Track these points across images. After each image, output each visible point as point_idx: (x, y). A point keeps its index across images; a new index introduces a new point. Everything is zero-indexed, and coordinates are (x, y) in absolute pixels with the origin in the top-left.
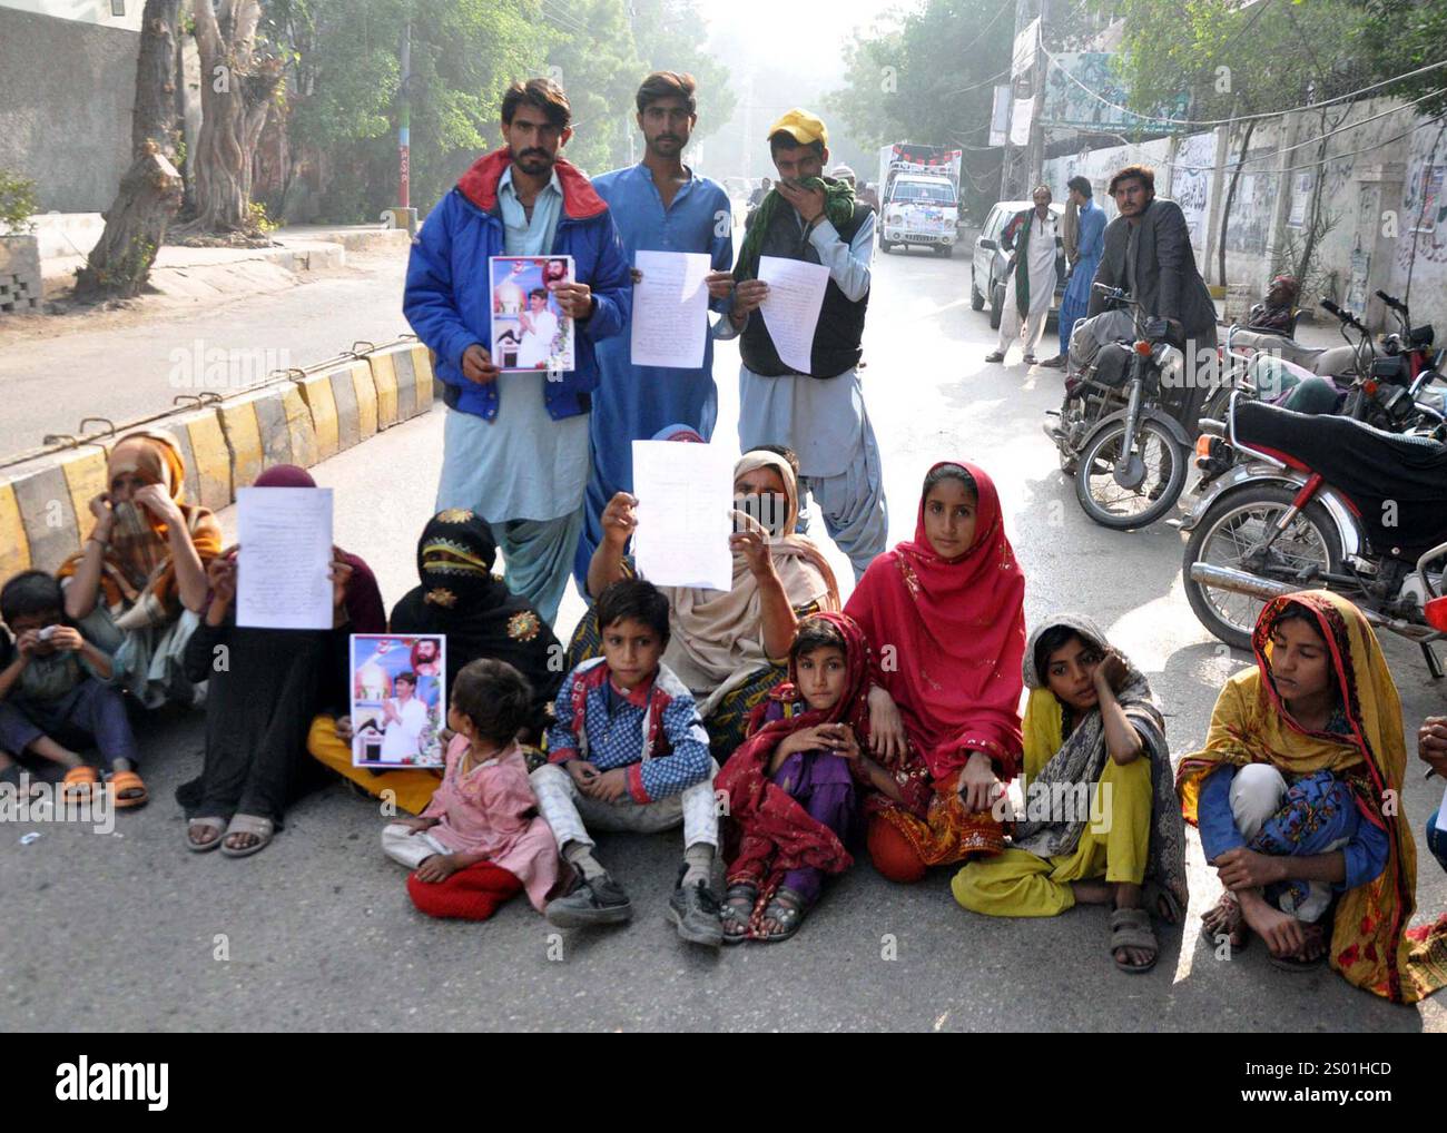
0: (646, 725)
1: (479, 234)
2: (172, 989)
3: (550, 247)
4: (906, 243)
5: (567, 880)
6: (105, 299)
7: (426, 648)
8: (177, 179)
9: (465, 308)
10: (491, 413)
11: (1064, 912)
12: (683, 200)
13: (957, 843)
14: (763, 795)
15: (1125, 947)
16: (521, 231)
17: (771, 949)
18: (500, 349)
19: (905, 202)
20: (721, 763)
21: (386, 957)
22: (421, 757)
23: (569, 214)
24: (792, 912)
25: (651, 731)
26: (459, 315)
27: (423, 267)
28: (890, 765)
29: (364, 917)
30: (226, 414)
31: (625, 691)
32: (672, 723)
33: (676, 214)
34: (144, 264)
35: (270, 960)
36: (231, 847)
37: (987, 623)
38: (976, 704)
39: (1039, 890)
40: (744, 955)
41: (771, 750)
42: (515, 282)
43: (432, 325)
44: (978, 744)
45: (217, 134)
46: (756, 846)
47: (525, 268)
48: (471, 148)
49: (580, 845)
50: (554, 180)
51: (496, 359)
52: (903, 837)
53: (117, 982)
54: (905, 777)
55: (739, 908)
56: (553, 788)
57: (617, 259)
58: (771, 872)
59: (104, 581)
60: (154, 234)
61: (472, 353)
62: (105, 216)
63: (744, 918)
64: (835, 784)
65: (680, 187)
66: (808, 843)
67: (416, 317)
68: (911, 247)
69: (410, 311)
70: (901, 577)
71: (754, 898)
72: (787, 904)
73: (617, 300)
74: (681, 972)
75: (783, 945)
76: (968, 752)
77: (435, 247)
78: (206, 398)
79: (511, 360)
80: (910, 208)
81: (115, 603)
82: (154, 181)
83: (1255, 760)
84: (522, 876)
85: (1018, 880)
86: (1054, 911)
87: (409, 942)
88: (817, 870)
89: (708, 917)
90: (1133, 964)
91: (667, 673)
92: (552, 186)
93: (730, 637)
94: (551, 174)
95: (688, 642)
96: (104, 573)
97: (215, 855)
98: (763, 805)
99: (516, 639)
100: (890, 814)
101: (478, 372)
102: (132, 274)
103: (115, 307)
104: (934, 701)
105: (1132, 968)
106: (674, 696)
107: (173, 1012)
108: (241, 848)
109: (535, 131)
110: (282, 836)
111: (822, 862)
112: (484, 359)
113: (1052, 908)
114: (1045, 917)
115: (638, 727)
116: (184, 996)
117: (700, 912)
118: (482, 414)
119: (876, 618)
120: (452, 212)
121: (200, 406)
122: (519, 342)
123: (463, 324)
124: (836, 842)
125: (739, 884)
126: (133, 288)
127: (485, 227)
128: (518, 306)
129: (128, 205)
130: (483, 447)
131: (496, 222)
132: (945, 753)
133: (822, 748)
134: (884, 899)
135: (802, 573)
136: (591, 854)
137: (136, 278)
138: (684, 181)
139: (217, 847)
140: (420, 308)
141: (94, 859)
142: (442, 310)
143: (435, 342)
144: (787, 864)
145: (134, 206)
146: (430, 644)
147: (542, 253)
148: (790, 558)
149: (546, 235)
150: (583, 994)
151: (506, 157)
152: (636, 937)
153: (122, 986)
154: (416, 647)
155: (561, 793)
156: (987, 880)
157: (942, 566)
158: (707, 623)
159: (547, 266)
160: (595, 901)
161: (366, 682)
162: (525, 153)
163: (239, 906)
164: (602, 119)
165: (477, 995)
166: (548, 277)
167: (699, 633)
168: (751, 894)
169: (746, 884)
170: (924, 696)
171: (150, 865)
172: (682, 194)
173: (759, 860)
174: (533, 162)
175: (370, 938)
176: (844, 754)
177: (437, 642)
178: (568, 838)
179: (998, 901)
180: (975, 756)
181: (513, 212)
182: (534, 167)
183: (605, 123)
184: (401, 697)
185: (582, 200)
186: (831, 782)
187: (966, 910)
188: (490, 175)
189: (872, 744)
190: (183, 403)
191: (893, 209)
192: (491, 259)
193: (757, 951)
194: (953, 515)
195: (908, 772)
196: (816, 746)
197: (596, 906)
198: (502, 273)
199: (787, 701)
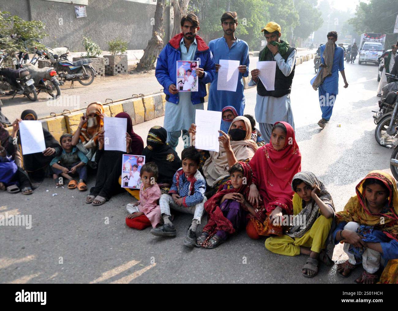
0: (190, 187)
1: (175, 55)
2: (63, 233)
3: (193, 59)
4: (366, 62)
5: (161, 223)
6: (143, 71)
7: (141, 159)
8: (162, 41)
9: (171, 75)
10: (177, 102)
11: (296, 256)
12: (234, 46)
13: (267, 231)
14: (214, 209)
15: (307, 270)
16: (186, 54)
17: (207, 251)
18: (179, 85)
19: (366, 50)
20: (208, 199)
21: (113, 235)
22: (138, 186)
23: (198, 50)
24: (216, 242)
25: (191, 188)
26: (169, 77)
27: (160, 64)
28: (254, 206)
29: (114, 224)
30: (144, 99)
31: (187, 177)
32: (196, 187)
33: (232, 50)
34: (152, 62)
35: (88, 231)
36: (94, 203)
37: (288, 169)
38: (283, 191)
39: (289, 248)
40: (199, 251)
41: (221, 197)
42: (183, 67)
43: (162, 79)
44: (279, 204)
45: (177, 30)
46: (211, 222)
47: (186, 64)
48: (244, 34)
49: (166, 215)
50: (195, 41)
51: (178, 88)
52: (254, 226)
53: (53, 229)
54: (257, 210)
55: (202, 238)
56: (163, 200)
57: (212, 62)
58: (214, 230)
59: (80, 137)
60: (155, 55)
61: (171, 86)
62: (144, 50)
63: (202, 241)
64: (235, 209)
65: (233, 43)
66: (222, 224)
67: (158, 77)
68: (367, 63)
69: (157, 75)
70: (264, 153)
71: (207, 236)
72: (215, 239)
73: (211, 73)
74: (181, 252)
75: (211, 250)
76: (276, 206)
77: (163, 59)
78: (141, 95)
79: (181, 88)
80: (368, 51)
81: (83, 142)
82: (156, 42)
83: (353, 221)
84: (150, 219)
85: (283, 244)
86: (293, 255)
87: (120, 232)
88: (225, 231)
89: (190, 239)
90: (307, 275)
91: (198, 173)
92: (194, 43)
93: (224, 166)
94: (194, 39)
95: (215, 166)
96: (81, 135)
97: (91, 204)
98: (214, 212)
99: (168, 161)
100: (252, 220)
101: (172, 91)
102: (150, 65)
103: (145, 72)
104: (270, 190)
105: (306, 275)
106: (197, 180)
107: (60, 238)
108: (96, 204)
109: (189, 28)
110: (108, 202)
111: (227, 230)
112: (174, 88)
113: (292, 254)
114: (290, 256)
115: (188, 186)
116: (65, 235)
117: (189, 238)
118: (175, 103)
119: (257, 165)
120: (168, 48)
121: (137, 97)
122: (184, 83)
123: (170, 79)
124: (231, 225)
125: (204, 232)
126: (150, 68)
127: (176, 53)
128: (184, 74)
129: (150, 48)
130: (175, 111)
131: (179, 52)
132: (270, 205)
133: (233, 199)
134: (246, 243)
135: (246, 150)
136: (169, 218)
137: (151, 66)
138: (235, 41)
139: (91, 203)
140: (159, 75)
141: (65, 201)
142: (165, 75)
143: (163, 83)
144: (218, 228)
145: (151, 48)
146: (141, 158)
147: (191, 60)
148: (245, 146)
149: (192, 55)
150: (153, 252)
151: (182, 35)
152: (175, 241)
153: (54, 230)
154: (138, 159)
155: (165, 201)
156: (273, 242)
157: (275, 151)
158: (220, 161)
159: (192, 64)
160: (164, 230)
161: (126, 166)
162: (187, 34)
163: (88, 217)
164: (284, 26)
165: (128, 248)
166: (192, 66)
167: (218, 164)
168: (206, 235)
169: (206, 232)
170: (267, 187)
171: (75, 205)
172: (234, 45)
173: (211, 226)
174: (189, 36)
175: (112, 230)
176: (239, 201)
177: (143, 158)
178: (163, 213)
179: (275, 249)
180: (278, 207)
181: (184, 49)
182: (189, 37)
183: (285, 27)
184: (134, 171)
185: (202, 46)
186: (234, 208)
187: (267, 250)
188: (178, 40)
189: (249, 199)
190: (134, 96)
191: (363, 52)
192: (177, 61)
193: (203, 250)
194: (279, 138)
195: (258, 209)
196: (231, 198)
197: (164, 231)
198: (180, 65)
199: (229, 185)
